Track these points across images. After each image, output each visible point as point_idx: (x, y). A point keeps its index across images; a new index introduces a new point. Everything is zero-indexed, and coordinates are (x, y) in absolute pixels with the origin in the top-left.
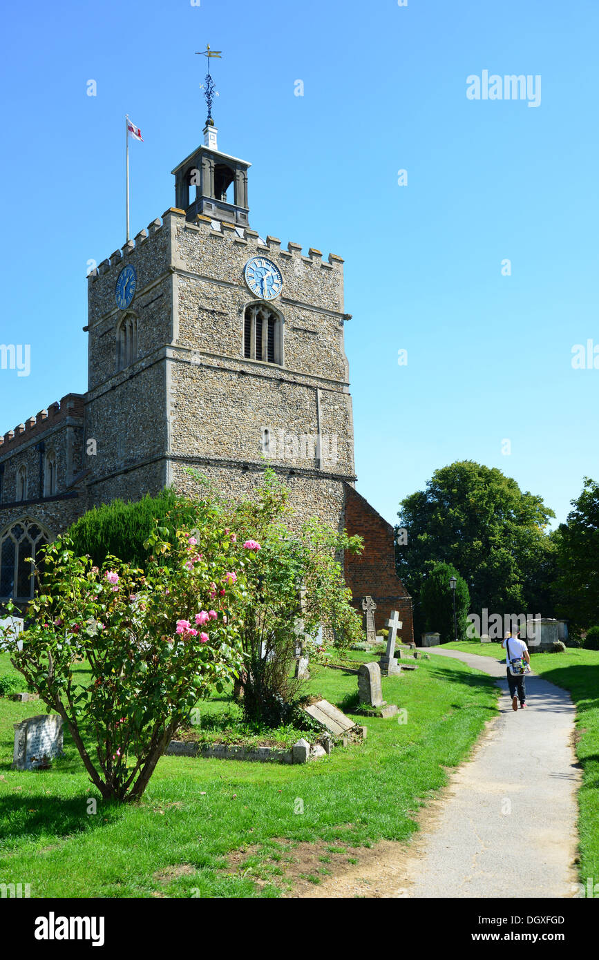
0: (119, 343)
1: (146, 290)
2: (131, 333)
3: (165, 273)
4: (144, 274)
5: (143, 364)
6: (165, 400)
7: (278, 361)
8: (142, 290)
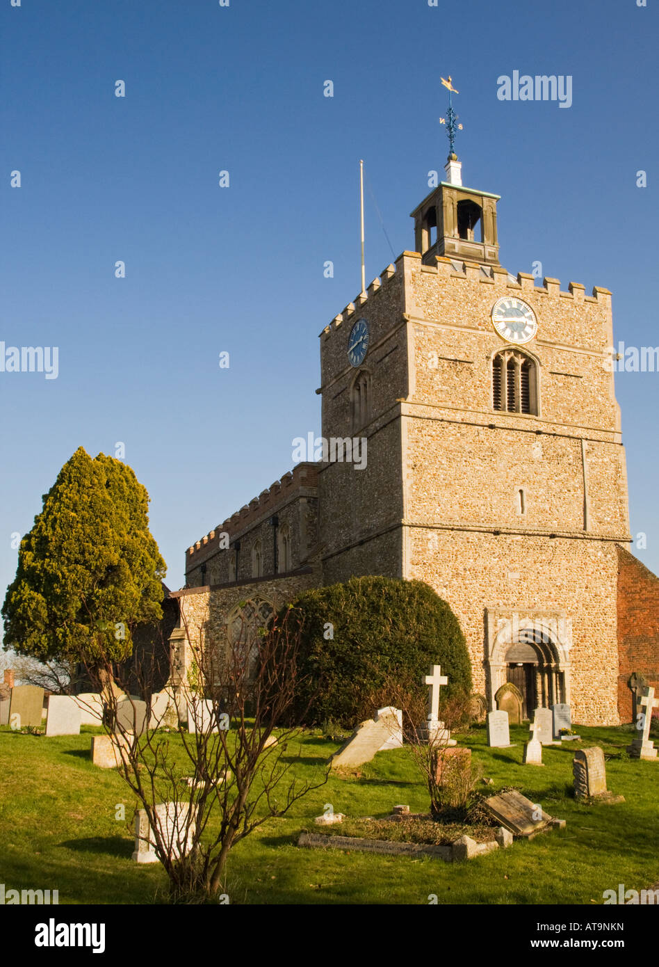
0: (354, 403)
1: (379, 343)
2: (366, 392)
3: (399, 324)
4: (377, 326)
5: (378, 425)
6: (400, 462)
7: (534, 411)
8: (376, 344)
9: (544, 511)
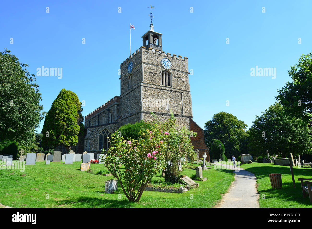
0: (129, 82)
1: (135, 68)
2: (132, 79)
3: (140, 63)
4: (135, 64)
5: (135, 87)
6: (141, 97)
7: (171, 85)
8: (134, 68)
9: (173, 110)
